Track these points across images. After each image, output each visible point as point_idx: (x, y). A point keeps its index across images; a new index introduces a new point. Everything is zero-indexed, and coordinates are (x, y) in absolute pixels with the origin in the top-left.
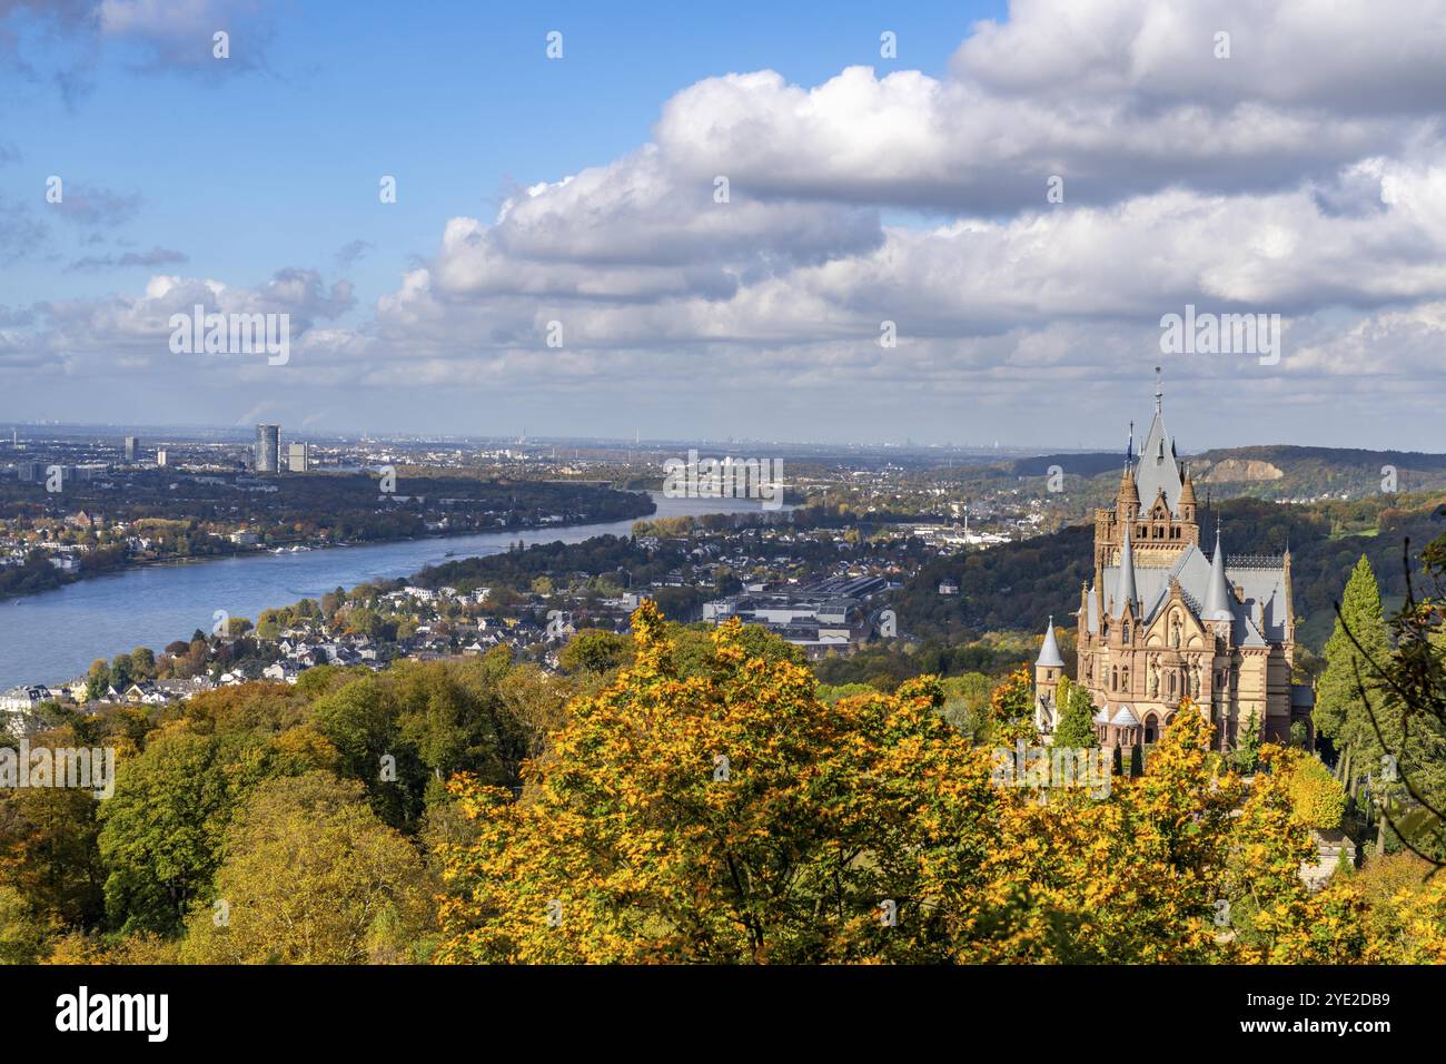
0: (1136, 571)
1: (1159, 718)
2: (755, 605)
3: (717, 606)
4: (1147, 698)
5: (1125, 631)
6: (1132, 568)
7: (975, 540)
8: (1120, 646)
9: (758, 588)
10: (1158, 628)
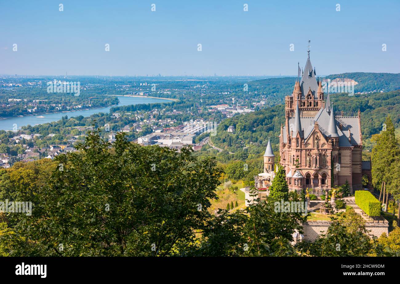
0: (301, 119)
1: (311, 175)
2: (158, 138)
3: (143, 139)
4: (307, 167)
5: (297, 142)
6: (299, 118)
7: (241, 111)
8: (296, 148)
9: (159, 131)
10: (311, 141)
